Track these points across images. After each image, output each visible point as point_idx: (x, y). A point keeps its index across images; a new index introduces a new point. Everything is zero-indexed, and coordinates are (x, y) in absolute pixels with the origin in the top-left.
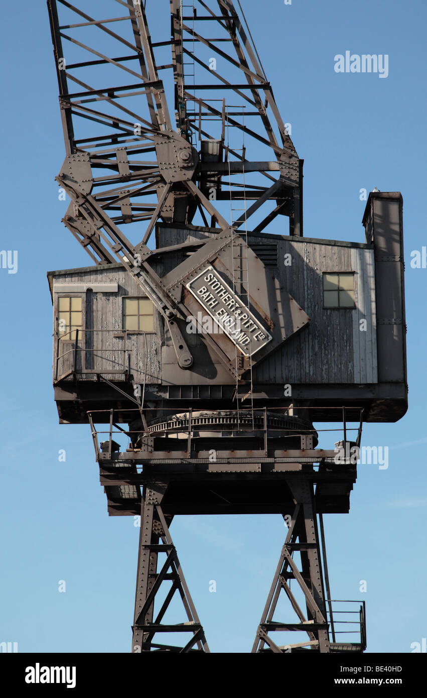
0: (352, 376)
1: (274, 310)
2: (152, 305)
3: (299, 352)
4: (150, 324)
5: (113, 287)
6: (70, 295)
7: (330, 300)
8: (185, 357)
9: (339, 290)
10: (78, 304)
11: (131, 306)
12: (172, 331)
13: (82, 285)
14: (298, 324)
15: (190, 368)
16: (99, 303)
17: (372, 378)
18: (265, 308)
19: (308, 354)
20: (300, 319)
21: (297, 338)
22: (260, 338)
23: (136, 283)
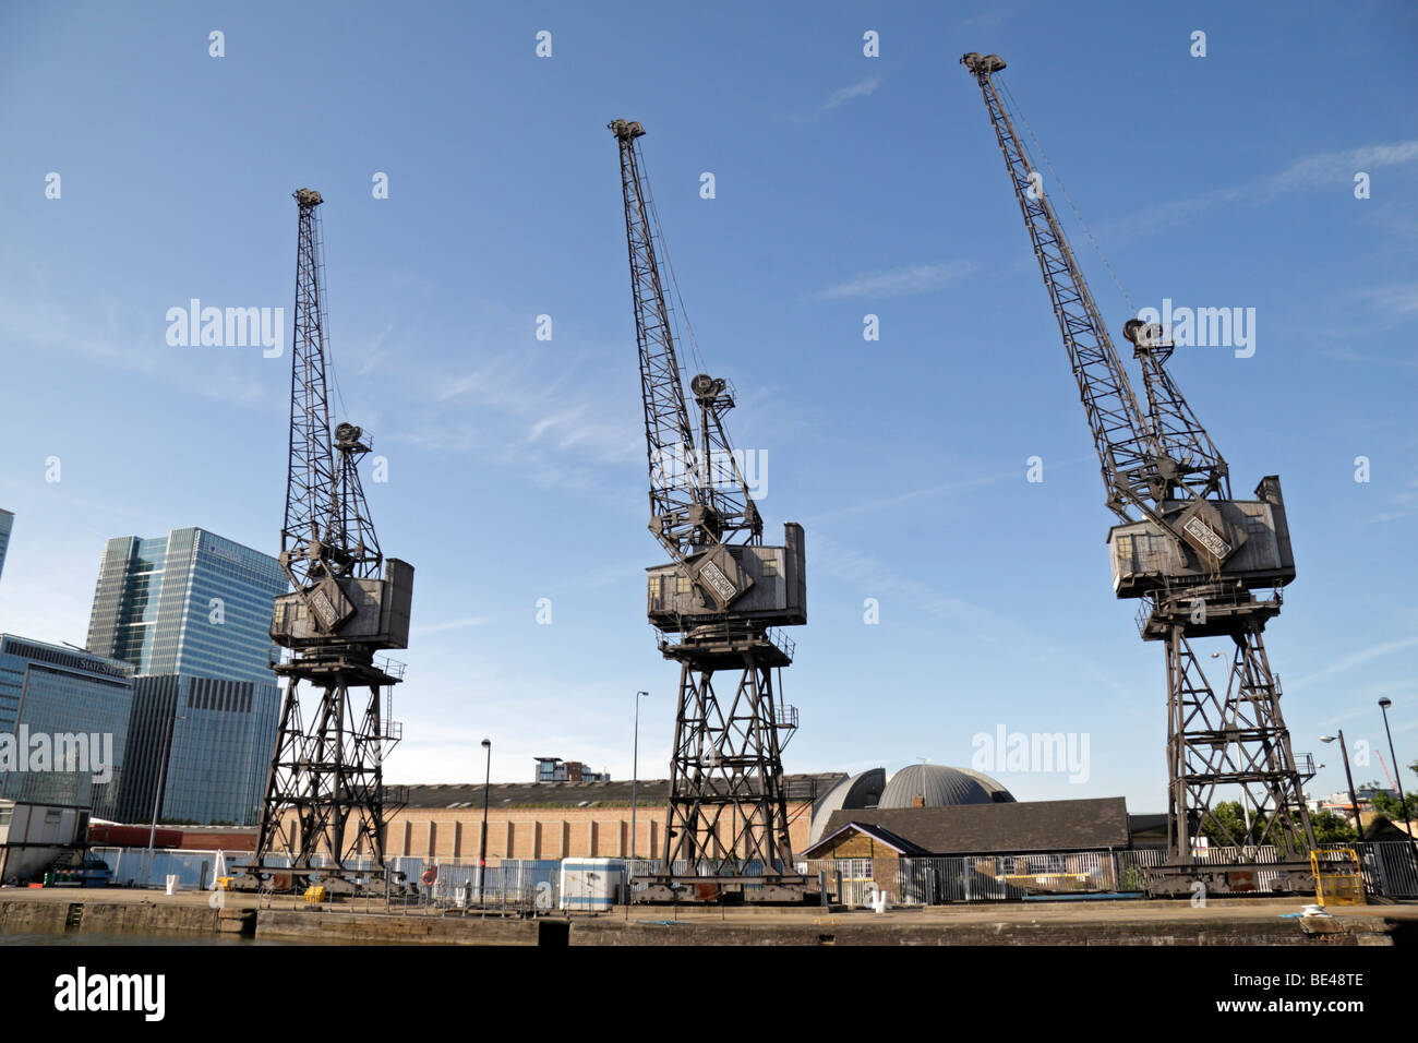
0: (774, 606)
1: (739, 578)
2: (688, 581)
3: (752, 596)
4: (688, 589)
5: (672, 573)
6: (654, 578)
7: (766, 572)
8: (702, 602)
9: (770, 567)
10: (658, 581)
11: (680, 581)
12: (697, 590)
13: (659, 573)
14: (749, 585)
15: (705, 606)
16: (667, 581)
17: (784, 606)
18: (735, 579)
19: (756, 597)
20: (750, 582)
21: (750, 590)
22: (732, 591)
23: (682, 571)
